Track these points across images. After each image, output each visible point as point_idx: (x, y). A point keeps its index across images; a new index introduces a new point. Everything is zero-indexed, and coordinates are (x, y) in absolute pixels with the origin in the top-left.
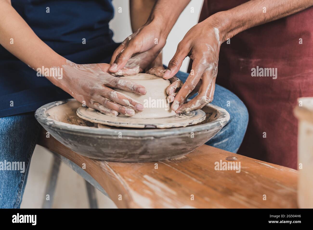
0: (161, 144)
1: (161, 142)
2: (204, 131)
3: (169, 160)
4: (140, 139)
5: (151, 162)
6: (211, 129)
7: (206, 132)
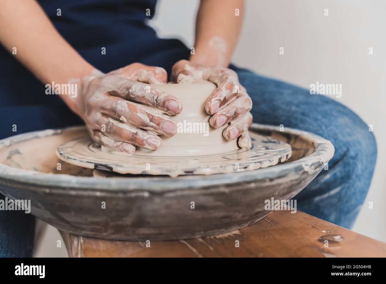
0: (168, 207)
1: (168, 202)
2: (263, 180)
3: (203, 238)
4: (121, 195)
5: (165, 241)
6: (280, 177)
7: (268, 183)
